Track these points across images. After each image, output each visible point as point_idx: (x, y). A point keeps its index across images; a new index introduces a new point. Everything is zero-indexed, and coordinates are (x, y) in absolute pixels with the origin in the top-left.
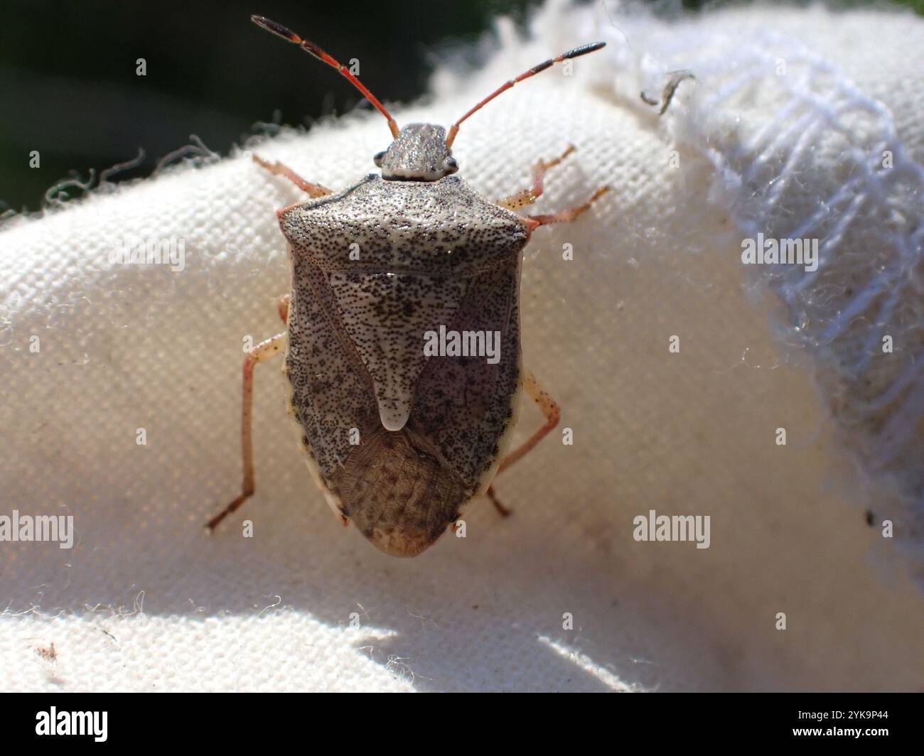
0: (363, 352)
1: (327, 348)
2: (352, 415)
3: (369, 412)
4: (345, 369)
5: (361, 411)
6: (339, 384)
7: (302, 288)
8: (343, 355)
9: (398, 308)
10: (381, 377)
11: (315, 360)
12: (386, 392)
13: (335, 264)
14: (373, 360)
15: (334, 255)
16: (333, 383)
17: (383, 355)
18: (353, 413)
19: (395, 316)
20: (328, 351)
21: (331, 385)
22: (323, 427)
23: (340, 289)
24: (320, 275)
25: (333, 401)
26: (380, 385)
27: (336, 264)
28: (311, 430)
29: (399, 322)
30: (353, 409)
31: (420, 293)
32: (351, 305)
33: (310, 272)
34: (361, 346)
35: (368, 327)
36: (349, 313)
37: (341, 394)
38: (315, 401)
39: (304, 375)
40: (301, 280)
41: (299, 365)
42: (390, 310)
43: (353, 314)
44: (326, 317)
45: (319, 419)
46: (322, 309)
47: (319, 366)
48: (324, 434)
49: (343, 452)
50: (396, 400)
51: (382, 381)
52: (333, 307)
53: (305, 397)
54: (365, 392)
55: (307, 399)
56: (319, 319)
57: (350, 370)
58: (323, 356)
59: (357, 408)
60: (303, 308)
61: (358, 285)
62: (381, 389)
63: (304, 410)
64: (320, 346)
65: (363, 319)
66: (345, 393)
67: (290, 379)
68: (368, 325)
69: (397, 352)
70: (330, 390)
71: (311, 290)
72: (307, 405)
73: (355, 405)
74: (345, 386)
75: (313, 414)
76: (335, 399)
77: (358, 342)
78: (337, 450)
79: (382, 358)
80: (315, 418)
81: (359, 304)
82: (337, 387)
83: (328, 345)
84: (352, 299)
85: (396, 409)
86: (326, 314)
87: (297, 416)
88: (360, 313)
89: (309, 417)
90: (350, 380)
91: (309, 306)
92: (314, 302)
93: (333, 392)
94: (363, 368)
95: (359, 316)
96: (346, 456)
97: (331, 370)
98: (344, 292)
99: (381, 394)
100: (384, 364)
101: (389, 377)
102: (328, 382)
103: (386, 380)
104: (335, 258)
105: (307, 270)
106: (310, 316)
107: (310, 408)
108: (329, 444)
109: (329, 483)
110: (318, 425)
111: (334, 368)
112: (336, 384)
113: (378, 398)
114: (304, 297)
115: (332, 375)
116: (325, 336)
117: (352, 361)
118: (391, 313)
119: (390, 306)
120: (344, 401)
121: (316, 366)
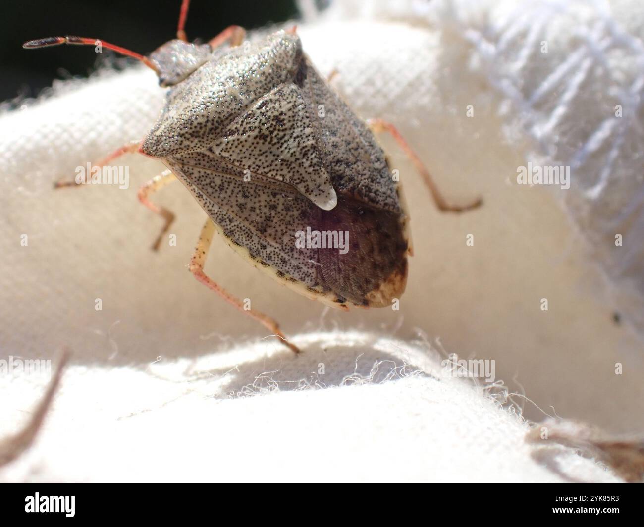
0: (274, 173)
1: (248, 197)
2: (300, 222)
3: (309, 210)
4: (271, 197)
5: (304, 214)
6: (276, 211)
7: (198, 178)
8: (263, 190)
9: (273, 127)
10: (299, 179)
11: (246, 213)
12: (310, 187)
13: (209, 138)
14: (285, 172)
15: (205, 132)
16: (271, 214)
17: (289, 163)
18: (299, 220)
19: (276, 132)
20: (250, 197)
21: (270, 217)
22: (287, 251)
23: (227, 149)
24: (203, 157)
25: (280, 226)
26: (303, 184)
27: (211, 136)
28: (280, 261)
29: (281, 134)
30: (297, 218)
31: (277, 106)
32: (242, 152)
33: (195, 162)
34: (270, 171)
35: (264, 155)
36: (245, 157)
37: (282, 215)
38: (268, 239)
39: (247, 230)
40: (193, 174)
41: (238, 228)
42: (270, 131)
43: (248, 156)
44: (230, 178)
45: (280, 248)
46: (223, 176)
47: (252, 214)
48: (291, 255)
49: (312, 254)
50: (319, 186)
51: (302, 180)
52: (230, 166)
53: (258, 244)
54: (296, 199)
55: (261, 244)
56: (226, 185)
57: (275, 195)
58: (249, 206)
59: (299, 215)
60: (210, 190)
61: (236, 134)
62: (305, 187)
63: (264, 253)
64: (241, 200)
65: (258, 152)
66: (284, 213)
67: (238, 244)
68: (263, 153)
69: (295, 153)
70: (272, 221)
71: (205, 173)
72: (264, 247)
73: (296, 213)
74: (280, 207)
75: (273, 249)
76: (281, 224)
77: (266, 170)
78: (308, 257)
79: (290, 165)
80: (277, 250)
81: (247, 145)
82: (276, 214)
83: (247, 194)
84: (240, 147)
85: (324, 192)
86: (229, 176)
87: (262, 263)
88: (252, 151)
89: (272, 255)
90: (281, 200)
91: (212, 184)
92: (213, 178)
93: (275, 220)
94: (282, 184)
95: (254, 152)
96: (316, 256)
97: (262, 208)
98: (230, 148)
99: (307, 190)
100: (294, 168)
101: (304, 175)
102: (266, 217)
103: (303, 178)
104: (206, 133)
105: (192, 162)
106: (219, 190)
107: (268, 247)
108: (299, 258)
109: (317, 288)
110: (282, 254)
111: (263, 203)
112: (273, 213)
113: (307, 195)
114: (204, 183)
115: (266, 210)
116: (240, 191)
117: (272, 187)
118: (272, 132)
119: (267, 128)
120: (288, 218)
121: (249, 215)
